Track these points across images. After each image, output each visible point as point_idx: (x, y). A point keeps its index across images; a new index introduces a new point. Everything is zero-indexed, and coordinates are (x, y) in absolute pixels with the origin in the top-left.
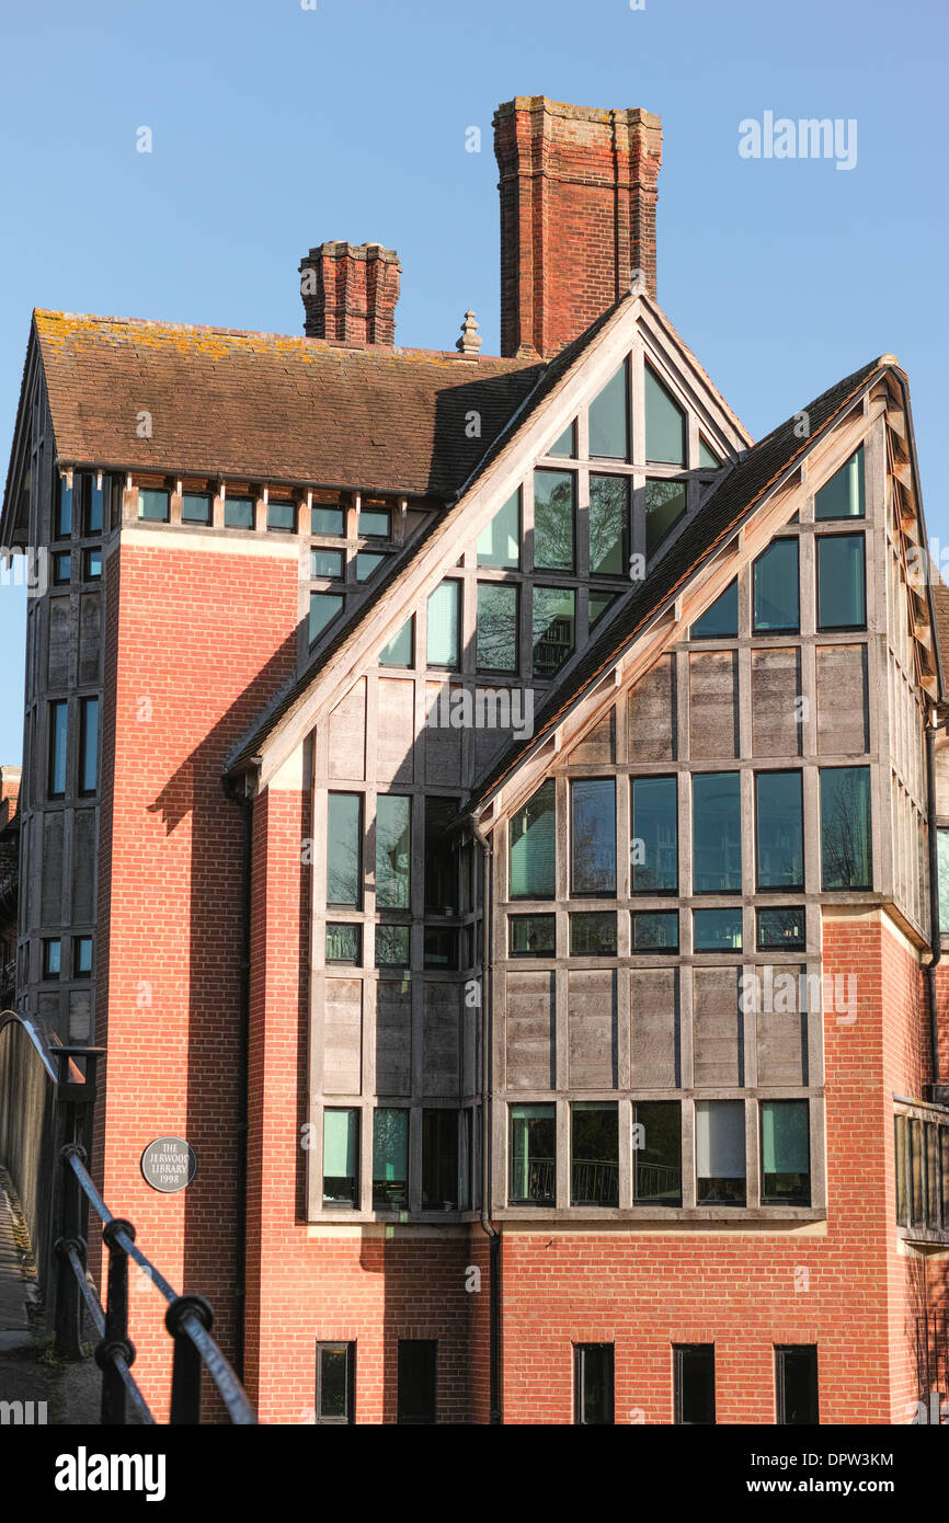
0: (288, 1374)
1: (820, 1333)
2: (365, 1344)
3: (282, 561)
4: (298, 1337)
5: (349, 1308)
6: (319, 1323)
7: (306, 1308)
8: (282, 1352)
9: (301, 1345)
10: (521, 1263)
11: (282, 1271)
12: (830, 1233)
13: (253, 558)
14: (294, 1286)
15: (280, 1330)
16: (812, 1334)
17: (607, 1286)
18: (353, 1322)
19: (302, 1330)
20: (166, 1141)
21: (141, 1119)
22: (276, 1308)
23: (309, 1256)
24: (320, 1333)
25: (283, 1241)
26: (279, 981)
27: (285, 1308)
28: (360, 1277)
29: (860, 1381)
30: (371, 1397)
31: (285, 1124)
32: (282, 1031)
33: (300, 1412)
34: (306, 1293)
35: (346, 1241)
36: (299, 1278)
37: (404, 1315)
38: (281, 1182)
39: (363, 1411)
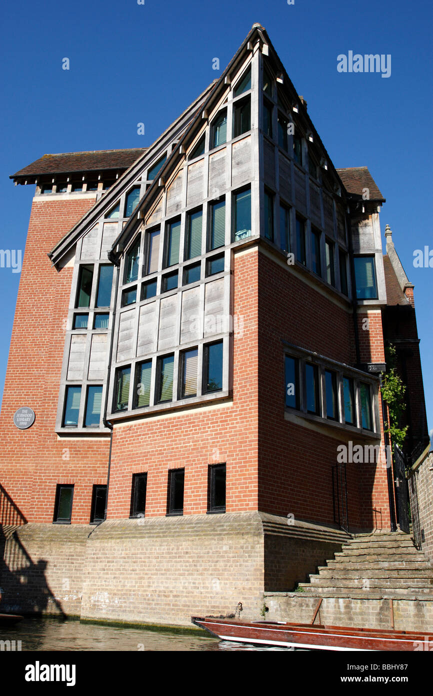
0: (43, 498)
1: (228, 456)
2: (78, 486)
4: (49, 482)
5: (72, 470)
6: (59, 476)
7: (53, 470)
8: (41, 489)
9: (50, 486)
11: (45, 454)
12: (234, 404)
13: (80, 200)
14: (50, 460)
15: (42, 479)
16: (224, 457)
17: (147, 445)
18: (74, 476)
19: (51, 479)
21: (15, 401)
23: (57, 448)
24: (59, 481)
26: (56, 338)
27: (45, 470)
28: (78, 457)
29: (244, 479)
30: (79, 509)
31: (53, 394)
32: (55, 357)
33: (47, 515)
34: (54, 464)
35: (74, 441)
36: (52, 457)
37: (96, 473)
38: (49, 417)
39: (75, 516)
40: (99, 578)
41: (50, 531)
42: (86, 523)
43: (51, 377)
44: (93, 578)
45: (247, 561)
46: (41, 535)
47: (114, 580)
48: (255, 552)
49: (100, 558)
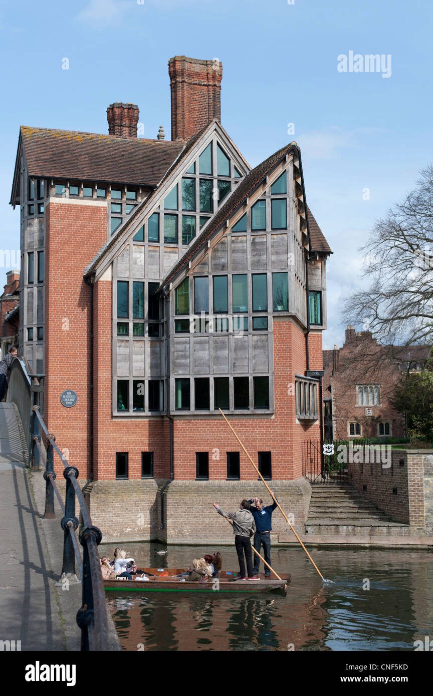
0: (107, 463)
1: (272, 448)
2: (131, 453)
3: (102, 207)
4: (110, 451)
5: (126, 442)
6: (117, 447)
7: (112, 442)
8: (105, 456)
9: (111, 454)
10: (179, 428)
11: (105, 431)
12: (275, 417)
13: (92, 207)
14: (109, 436)
15: (104, 449)
16: (270, 448)
17: (206, 434)
18: (127, 446)
19: (111, 449)
20: (69, 391)
21: (60, 385)
22: (103, 442)
23: (113, 426)
24: (117, 450)
25: (105, 422)
26: (103, 341)
27: (106, 442)
28: (129, 433)
29: (284, 462)
30: (133, 469)
31: (105, 386)
32: (104, 356)
33: (111, 474)
34: (113, 438)
35: (125, 421)
36: (110, 433)
37: (143, 444)
38: (104, 404)
39: (131, 474)
40: (182, 517)
41: (118, 486)
42: (139, 478)
43: (102, 372)
44: (176, 517)
45: (294, 508)
46: (114, 489)
47: (195, 519)
48: (299, 503)
49: (180, 505)
